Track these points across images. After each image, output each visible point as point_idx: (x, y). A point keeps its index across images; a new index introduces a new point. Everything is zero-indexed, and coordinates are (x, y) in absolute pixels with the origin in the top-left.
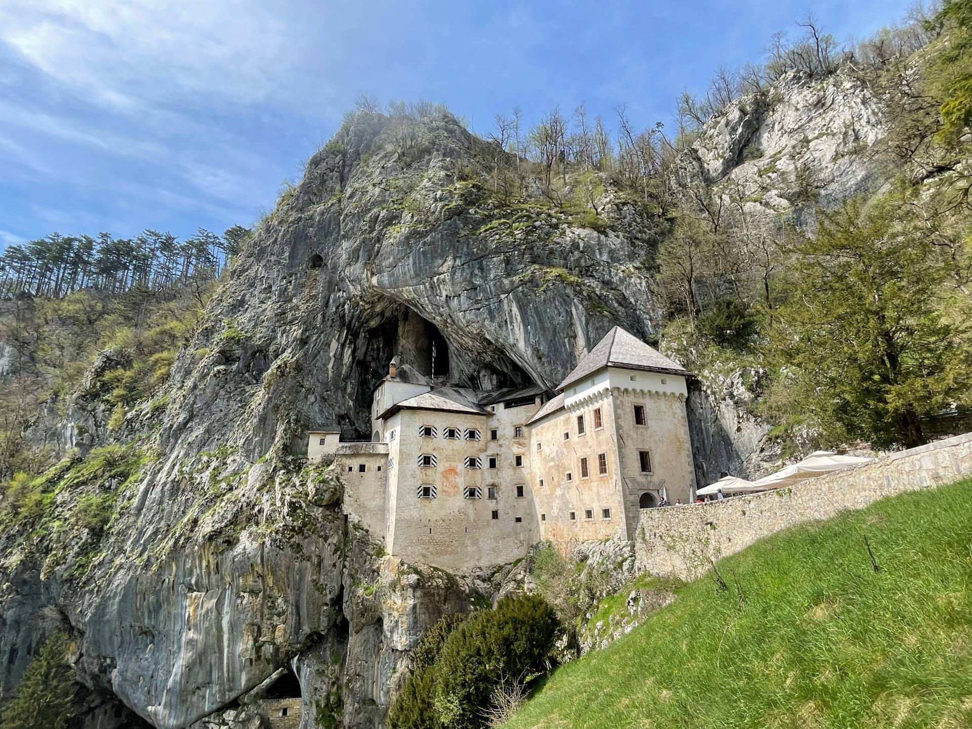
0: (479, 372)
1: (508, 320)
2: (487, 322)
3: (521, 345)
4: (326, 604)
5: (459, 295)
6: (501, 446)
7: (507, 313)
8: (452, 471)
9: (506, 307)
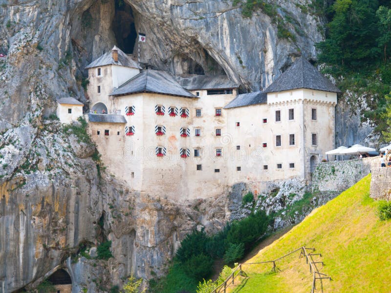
0: (173, 58)
1: (219, 32)
2: (203, 31)
3: (228, 51)
4: (95, 223)
5: (182, 6)
6: (204, 121)
7: (219, 26)
8: (173, 137)
9: (219, 23)
